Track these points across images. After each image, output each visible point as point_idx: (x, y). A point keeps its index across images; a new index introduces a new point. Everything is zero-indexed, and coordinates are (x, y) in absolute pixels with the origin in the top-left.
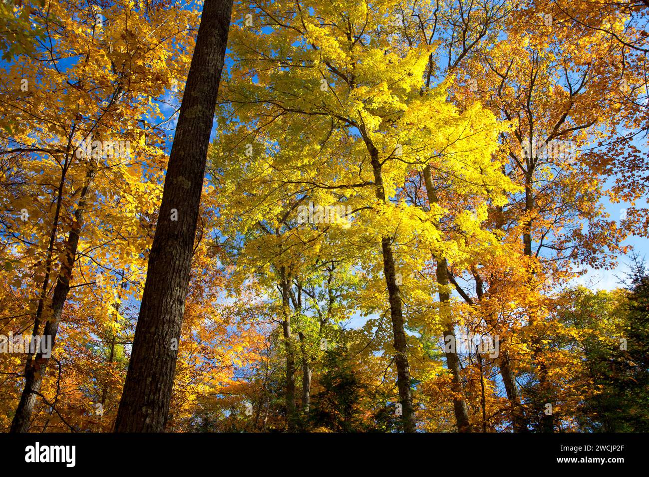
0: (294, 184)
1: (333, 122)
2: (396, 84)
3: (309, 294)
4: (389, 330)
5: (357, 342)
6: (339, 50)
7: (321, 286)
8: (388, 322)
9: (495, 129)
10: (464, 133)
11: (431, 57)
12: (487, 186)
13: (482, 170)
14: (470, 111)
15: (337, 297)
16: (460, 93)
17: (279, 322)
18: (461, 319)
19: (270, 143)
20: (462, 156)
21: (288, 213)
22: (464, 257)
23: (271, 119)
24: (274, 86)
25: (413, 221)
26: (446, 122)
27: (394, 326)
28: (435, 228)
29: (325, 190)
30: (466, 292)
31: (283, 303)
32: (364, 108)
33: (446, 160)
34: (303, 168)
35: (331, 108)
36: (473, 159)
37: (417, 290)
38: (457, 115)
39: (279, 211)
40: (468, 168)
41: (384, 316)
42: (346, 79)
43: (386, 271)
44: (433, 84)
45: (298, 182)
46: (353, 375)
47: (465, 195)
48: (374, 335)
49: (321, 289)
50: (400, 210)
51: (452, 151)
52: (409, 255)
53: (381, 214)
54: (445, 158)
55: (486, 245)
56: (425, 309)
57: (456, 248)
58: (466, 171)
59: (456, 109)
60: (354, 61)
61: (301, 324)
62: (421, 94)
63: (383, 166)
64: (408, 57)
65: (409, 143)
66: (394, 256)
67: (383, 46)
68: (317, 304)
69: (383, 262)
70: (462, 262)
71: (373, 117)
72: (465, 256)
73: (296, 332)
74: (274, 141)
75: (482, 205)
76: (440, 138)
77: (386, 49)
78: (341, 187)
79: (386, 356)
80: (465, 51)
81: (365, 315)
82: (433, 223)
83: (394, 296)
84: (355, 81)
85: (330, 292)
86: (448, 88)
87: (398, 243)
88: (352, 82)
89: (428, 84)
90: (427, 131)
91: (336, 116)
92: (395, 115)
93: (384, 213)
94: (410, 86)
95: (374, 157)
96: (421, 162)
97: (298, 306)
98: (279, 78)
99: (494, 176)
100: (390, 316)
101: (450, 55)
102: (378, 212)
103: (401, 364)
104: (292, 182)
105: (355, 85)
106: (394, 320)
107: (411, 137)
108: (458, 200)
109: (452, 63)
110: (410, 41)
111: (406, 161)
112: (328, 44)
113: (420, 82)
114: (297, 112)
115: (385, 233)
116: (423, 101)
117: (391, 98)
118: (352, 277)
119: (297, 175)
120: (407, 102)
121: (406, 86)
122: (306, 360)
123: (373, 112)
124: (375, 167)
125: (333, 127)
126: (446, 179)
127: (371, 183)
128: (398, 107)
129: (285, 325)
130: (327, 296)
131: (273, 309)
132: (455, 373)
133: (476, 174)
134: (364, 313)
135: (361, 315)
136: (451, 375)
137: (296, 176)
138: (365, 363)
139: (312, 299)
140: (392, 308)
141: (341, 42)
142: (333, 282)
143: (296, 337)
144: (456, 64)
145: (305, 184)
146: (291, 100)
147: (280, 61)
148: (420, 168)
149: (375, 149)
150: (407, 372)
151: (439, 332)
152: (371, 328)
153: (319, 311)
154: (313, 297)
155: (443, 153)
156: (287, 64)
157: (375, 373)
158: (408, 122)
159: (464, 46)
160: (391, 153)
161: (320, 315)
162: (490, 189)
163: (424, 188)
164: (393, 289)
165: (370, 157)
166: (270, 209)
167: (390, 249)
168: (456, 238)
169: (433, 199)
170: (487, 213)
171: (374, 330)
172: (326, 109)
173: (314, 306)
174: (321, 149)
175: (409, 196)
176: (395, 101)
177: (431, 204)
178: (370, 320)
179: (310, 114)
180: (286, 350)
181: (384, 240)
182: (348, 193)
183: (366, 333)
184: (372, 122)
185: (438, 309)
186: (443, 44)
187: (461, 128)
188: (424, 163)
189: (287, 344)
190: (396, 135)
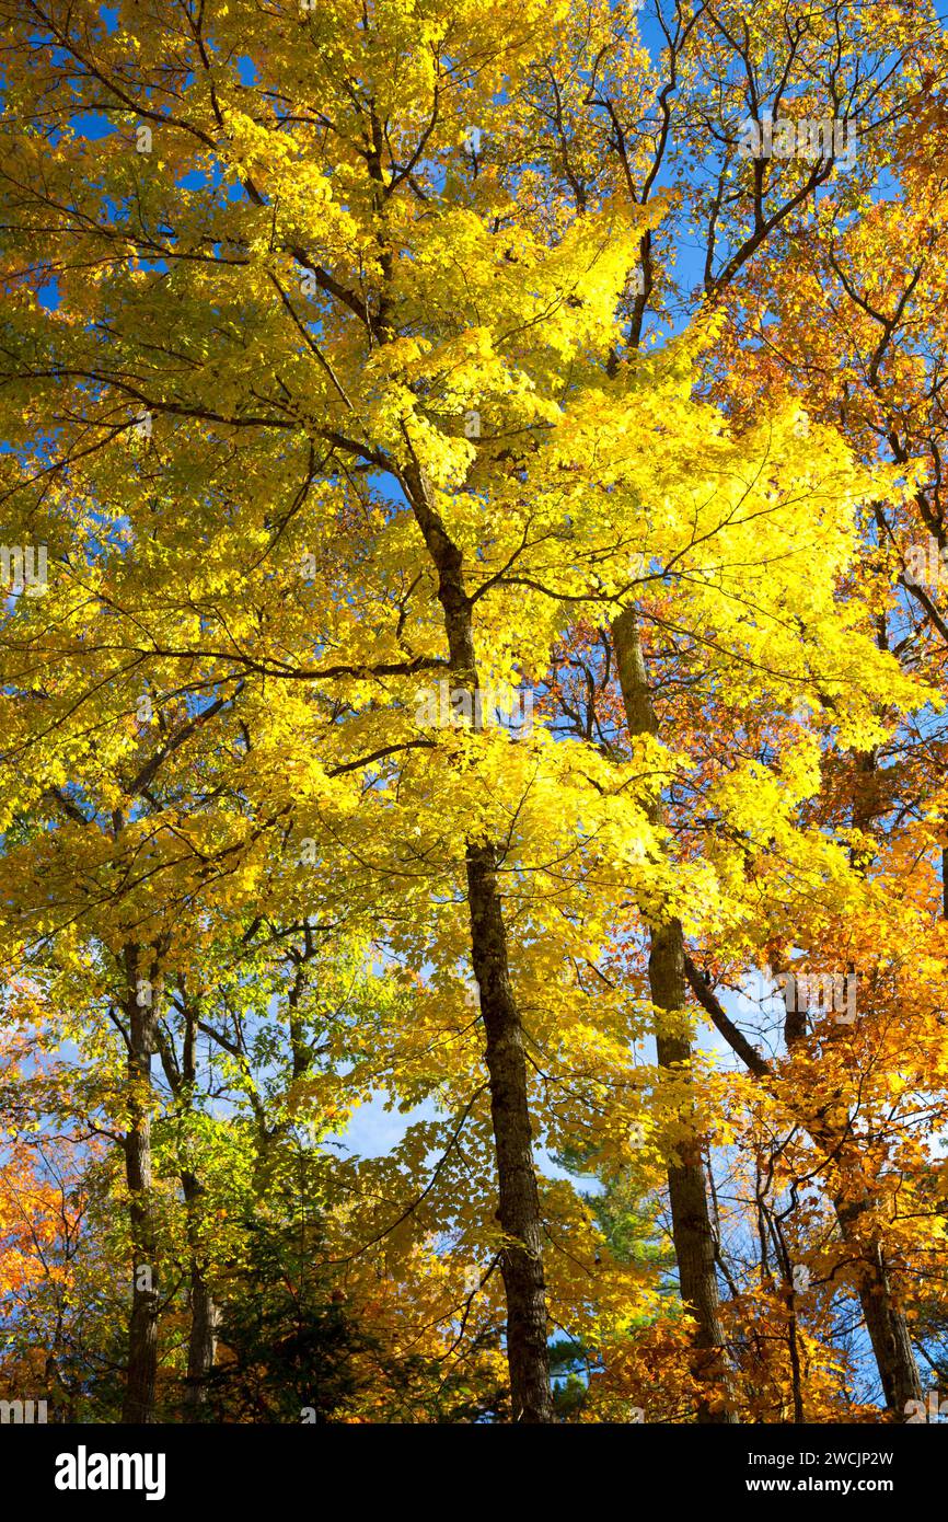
0: (176, 660)
1: (312, 454)
2: (528, 332)
3: (222, 1041)
4: (481, 1159)
5: (371, 1203)
6: (335, 210)
7: (264, 1012)
8: (476, 1133)
9: (848, 492)
10: (750, 499)
11: (646, 244)
12: (821, 683)
13: (803, 627)
14: (766, 428)
15: (320, 1051)
16: (746, 372)
17: (112, 1135)
18: (727, 1126)
19: (100, 519)
20: (738, 582)
21: (158, 759)
22: (737, 916)
23: (103, 433)
24: (112, 324)
25: (571, 791)
26: (687, 463)
27: (500, 1146)
28: (645, 815)
29: (284, 684)
30: (751, 1040)
31: (129, 1067)
32: (417, 408)
33: (687, 593)
34: (207, 608)
35: (306, 408)
36: (776, 592)
37: (580, 1027)
38: (725, 444)
39: (121, 751)
40: (761, 619)
41: (468, 1110)
42: (359, 309)
43: (478, 959)
44: (653, 338)
45: (190, 654)
46: (336, 1308)
47: (749, 711)
48: (431, 1177)
49: (262, 1022)
50: (525, 751)
51: (709, 562)
52: (558, 905)
53: (465, 764)
54: (683, 582)
55: (816, 880)
56: (604, 1090)
57: (713, 885)
58: (752, 630)
59: (721, 422)
60: (387, 248)
61: (191, 1146)
62: (612, 368)
63: (478, 606)
64: (569, 243)
65: (565, 533)
66: (506, 911)
67: (488, 203)
68: (248, 1072)
69: (467, 930)
70: (731, 935)
71: (448, 440)
72: (743, 912)
73: (173, 1174)
74: (117, 514)
75: (803, 746)
76: (668, 519)
77: (496, 212)
78: (333, 672)
79: (470, 1250)
80: (761, 231)
81: (404, 1107)
82: (641, 803)
83: (501, 1045)
84: (389, 315)
85: (296, 1032)
86: (702, 355)
87: (519, 866)
88: (378, 323)
89: (634, 337)
90: (624, 491)
91: (324, 433)
92: (524, 436)
93: (472, 762)
94: (574, 342)
95: (449, 574)
96: (604, 597)
97: (182, 1079)
98: (130, 293)
99: (842, 651)
100: (488, 1113)
101: (711, 242)
102: (454, 756)
103: (518, 1278)
104: (169, 653)
105: (391, 330)
106: (499, 1126)
107: (574, 514)
108: (728, 726)
109: (716, 271)
110: (579, 191)
111: (556, 591)
112: (298, 188)
113: (608, 328)
114: (192, 413)
115: (476, 827)
116: (616, 395)
117: (508, 380)
118: (375, 985)
119: (187, 631)
120: (564, 397)
121: (562, 337)
122: (202, 1272)
123: (449, 426)
124: (449, 608)
125: (315, 468)
126: (686, 657)
127: (437, 663)
128: (531, 409)
129: (131, 1147)
130: (285, 1048)
131: (93, 1089)
132: (703, 1311)
133: (784, 644)
134: (399, 1100)
135: (388, 1106)
136: (690, 1319)
137: (185, 634)
138: (399, 1272)
139: (231, 1058)
140: (493, 1085)
141: (343, 185)
142: (307, 999)
143: (172, 1189)
144: (729, 275)
145: (213, 659)
146: (170, 374)
147: (132, 237)
148: (602, 616)
149: (453, 547)
150: (542, 1307)
151: (649, 1171)
152: (422, 1154)
153: (254, 1098)
154: (235, 1050)
155: (677, 567)
156: (160, 249)
157: (429, 1309)
158: (566, 463)
159: (758, 213)
160: (504, 563)
161: (260, 1113)
162: (831, 692)
163: (615, 687)
164: (499, 1016)
165: (436, 574)
166: (93, 745)
167: (494, 883)
168: (714, 855)
169: (641, 719)
170: (818, 771)
171: (433, 1157)
172: (287, 408)
173: (240, 1080)
174: (274, 542)
175: (567, 711)
176: (521, 388)
177: (635, 738)
178: (420, 1126)
179: (235, 422)
180: (134, 1235)
181: (472, 851)
182: (361, 693)
183: (404, 1169)
184: (445, 459)
185: (649, 1092)
186: (688, 207)
187: (736, 488)
188: (615, 598)
189: (137, 1215)
190: (522, 503)
